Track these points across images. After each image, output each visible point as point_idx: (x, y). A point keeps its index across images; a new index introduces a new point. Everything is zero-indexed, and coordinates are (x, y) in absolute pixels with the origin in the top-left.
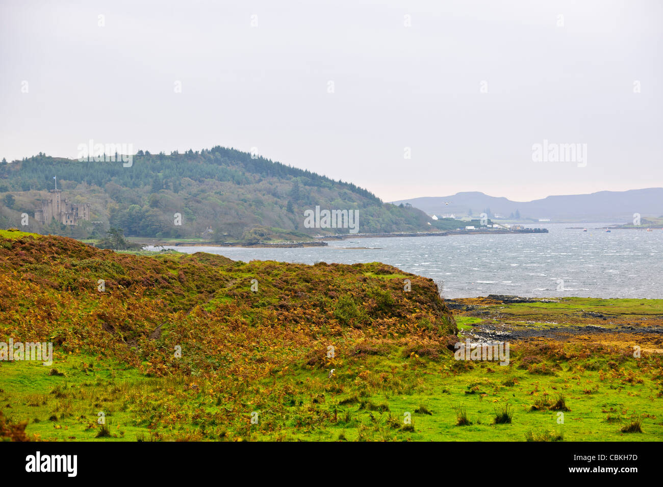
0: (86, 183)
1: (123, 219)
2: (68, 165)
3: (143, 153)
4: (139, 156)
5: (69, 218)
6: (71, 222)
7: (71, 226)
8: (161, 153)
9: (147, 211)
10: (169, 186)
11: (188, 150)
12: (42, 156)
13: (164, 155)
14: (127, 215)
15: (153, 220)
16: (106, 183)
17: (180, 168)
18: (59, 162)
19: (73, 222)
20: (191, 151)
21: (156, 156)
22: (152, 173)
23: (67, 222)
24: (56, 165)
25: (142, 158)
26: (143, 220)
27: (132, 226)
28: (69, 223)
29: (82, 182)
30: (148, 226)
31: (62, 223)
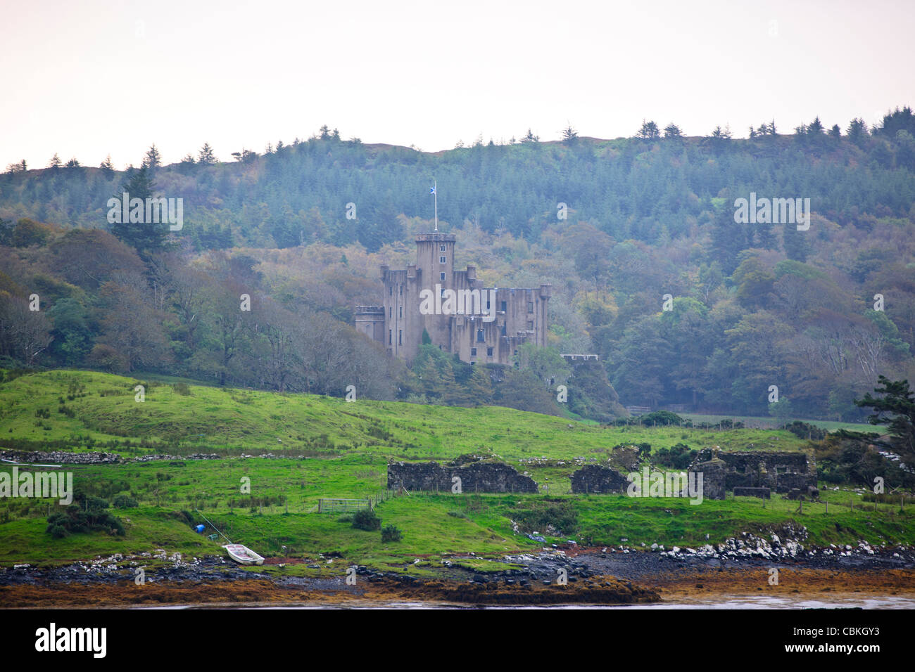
0: (478, 227)
1: (644, 344)
2: (414, 167)
3: (657, 132)
4: (645, 140)
5: (481, 340)
6: (490, 352)
7: (490, 367)
8: (718, 133)
9: (731, 321)
10: (773, 237)
11: (809, 122)
12: (329, 141)
13: (729, 140)
14: (657, 333)
15: (755, 353)
16: (544, 228)
17: (786, 180)
18: (385, 159)
19: (496, 352)
20: (817, 125)
21: (701, 141)
22: (693, 195)
23: (474, 352)
24: (376, 166)
25: (656, 147)
26: (719, 351)
27: (675, 373)
28: (481, 358)
29: (467, 221)
30: (733, 373)
31: (457, 358)
